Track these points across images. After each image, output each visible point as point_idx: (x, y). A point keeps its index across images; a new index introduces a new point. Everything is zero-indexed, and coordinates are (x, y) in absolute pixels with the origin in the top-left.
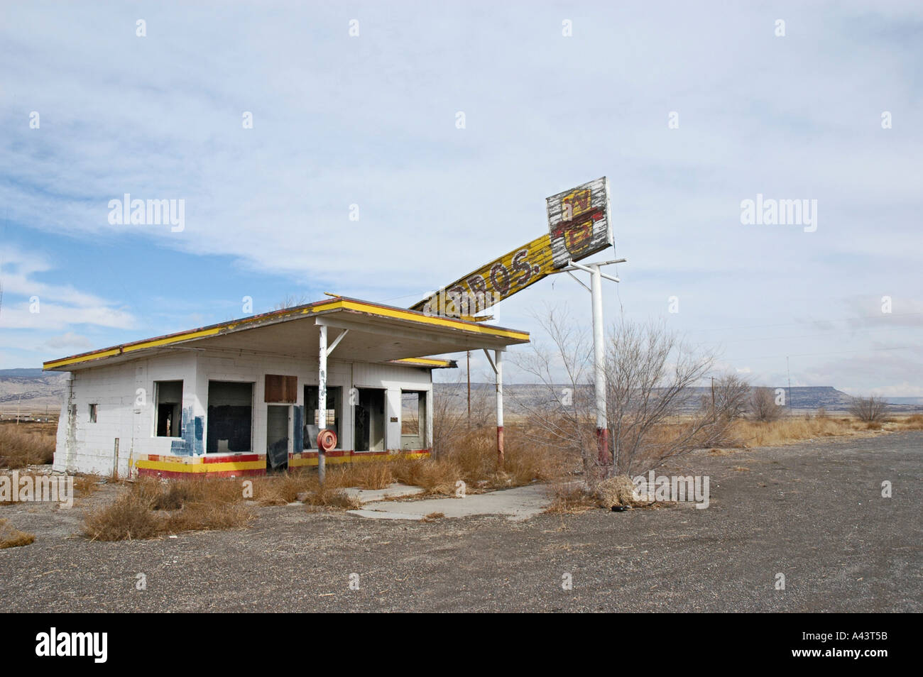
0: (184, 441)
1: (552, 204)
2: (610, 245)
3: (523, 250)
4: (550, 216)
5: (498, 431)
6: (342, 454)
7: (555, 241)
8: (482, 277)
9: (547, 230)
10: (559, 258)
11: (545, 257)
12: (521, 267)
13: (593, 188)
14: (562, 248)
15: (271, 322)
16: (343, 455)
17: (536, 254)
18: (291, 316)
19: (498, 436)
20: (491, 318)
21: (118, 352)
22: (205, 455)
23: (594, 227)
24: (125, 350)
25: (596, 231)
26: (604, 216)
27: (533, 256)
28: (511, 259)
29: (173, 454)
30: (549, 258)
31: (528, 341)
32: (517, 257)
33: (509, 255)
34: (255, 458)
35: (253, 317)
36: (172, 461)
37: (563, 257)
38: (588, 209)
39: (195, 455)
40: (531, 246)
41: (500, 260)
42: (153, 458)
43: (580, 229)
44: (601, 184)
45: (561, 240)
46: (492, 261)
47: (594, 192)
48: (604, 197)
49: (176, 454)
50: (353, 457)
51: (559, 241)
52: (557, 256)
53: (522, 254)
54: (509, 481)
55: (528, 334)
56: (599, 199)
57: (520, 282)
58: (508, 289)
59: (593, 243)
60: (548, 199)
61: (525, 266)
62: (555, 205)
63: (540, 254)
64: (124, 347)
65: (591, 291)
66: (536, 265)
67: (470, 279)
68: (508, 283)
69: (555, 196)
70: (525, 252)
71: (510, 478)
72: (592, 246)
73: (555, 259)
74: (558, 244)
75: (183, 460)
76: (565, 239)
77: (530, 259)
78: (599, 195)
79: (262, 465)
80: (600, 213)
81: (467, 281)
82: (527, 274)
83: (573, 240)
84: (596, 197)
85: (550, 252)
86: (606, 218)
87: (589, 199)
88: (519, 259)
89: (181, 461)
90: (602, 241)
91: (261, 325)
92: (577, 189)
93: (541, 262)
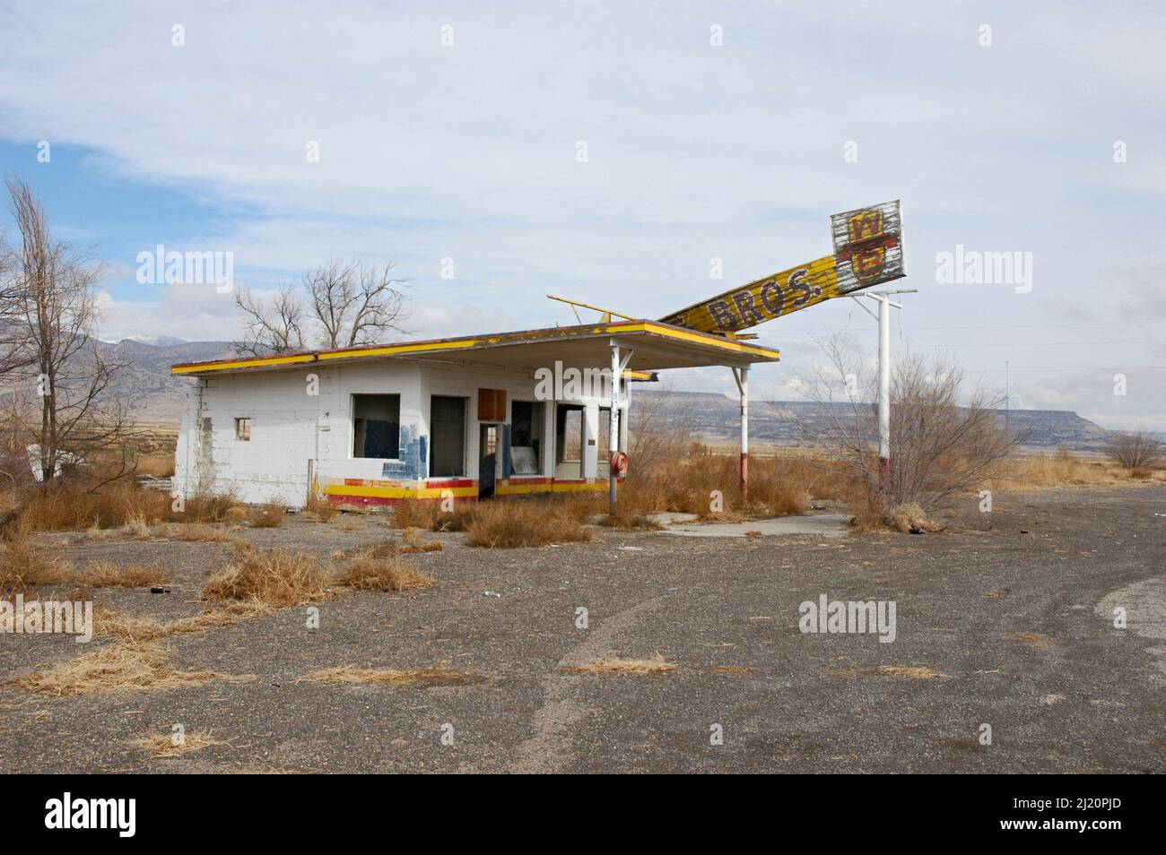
0: (404, 463)
1: (838, 223)
2: (904, 276)
3: (802, 270)
4: (835, 236)
5: (742, 459)
6: (543, 481)
7: (840, 264)
8: (751, 293)
9: (831, 251)
10: (845, 283)
11: (829, 279)
12: (798, 287)
13: (886, 211)
14: (848, 272)
15: (550, 339)
16: (545, 483)
17: (818, 275)
18: (578, 334)
19: (742, 464)
20: (754, 337)
21: (311, 358)
22: (428, 479)
23: (887, 254)
24: (321, 357)
25: (889, 259)
26: (898, 244)
27: (813, 277)
28: (787, 277)
29: (386, 478)
30: (834, 281)
31: (777, 360)
32: (795, 276)
33: (785, 272)
34: (468, 484)
35: (526, 332)
36: (385, 486)
37: (851, 282)
38: (880, 234)
39: (420, 478)
40: (813, 265)
41: (774, 277)
42: (352, 483)
43: (870, 255)
44: (894, 209)
45: (847, 264)
46: (764, 277)
47: (886, 216)
48: (898, 223)
49: (390, 477)
50: (555, 485)
51: (845, 265)
52: (843, 281)
53: (801, 274)
54: (768, 511)
55: (778, 352)
56: (892, 225)
57: (797, 303)
58: (782, 309)
59: (885, 271)
60: (833, 217)
61: (804, 287)
62: (841, 225)
63: (822, 275)
64: (320, 353)
65: (879, 320)
66: (818, 287)
67: (736, 294)
68: (782, 303)
69: (841, 215)
70: (804, 272)
71: (767, 508)
72: (884, 274)
73: (841, 284)
74: (844, 267)
75: (402, 484)
76: (852, 263)
77: (810, 280)
78: (892, 219)
79: (475, 491)
80: (893, 240)
81: (732, 296)
82: (805, 295)
83: (862, 265)
84: (888, 222)
85: (835, 275)
86: (901, 246)
87: (880, 223)
88: (796, 279)
89: (400, 486)
90: (896, 270)
91: (536, 341)
92: (868, 209)
93: (824, 285)
